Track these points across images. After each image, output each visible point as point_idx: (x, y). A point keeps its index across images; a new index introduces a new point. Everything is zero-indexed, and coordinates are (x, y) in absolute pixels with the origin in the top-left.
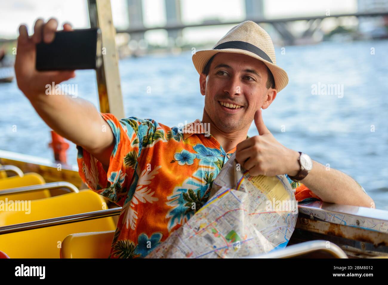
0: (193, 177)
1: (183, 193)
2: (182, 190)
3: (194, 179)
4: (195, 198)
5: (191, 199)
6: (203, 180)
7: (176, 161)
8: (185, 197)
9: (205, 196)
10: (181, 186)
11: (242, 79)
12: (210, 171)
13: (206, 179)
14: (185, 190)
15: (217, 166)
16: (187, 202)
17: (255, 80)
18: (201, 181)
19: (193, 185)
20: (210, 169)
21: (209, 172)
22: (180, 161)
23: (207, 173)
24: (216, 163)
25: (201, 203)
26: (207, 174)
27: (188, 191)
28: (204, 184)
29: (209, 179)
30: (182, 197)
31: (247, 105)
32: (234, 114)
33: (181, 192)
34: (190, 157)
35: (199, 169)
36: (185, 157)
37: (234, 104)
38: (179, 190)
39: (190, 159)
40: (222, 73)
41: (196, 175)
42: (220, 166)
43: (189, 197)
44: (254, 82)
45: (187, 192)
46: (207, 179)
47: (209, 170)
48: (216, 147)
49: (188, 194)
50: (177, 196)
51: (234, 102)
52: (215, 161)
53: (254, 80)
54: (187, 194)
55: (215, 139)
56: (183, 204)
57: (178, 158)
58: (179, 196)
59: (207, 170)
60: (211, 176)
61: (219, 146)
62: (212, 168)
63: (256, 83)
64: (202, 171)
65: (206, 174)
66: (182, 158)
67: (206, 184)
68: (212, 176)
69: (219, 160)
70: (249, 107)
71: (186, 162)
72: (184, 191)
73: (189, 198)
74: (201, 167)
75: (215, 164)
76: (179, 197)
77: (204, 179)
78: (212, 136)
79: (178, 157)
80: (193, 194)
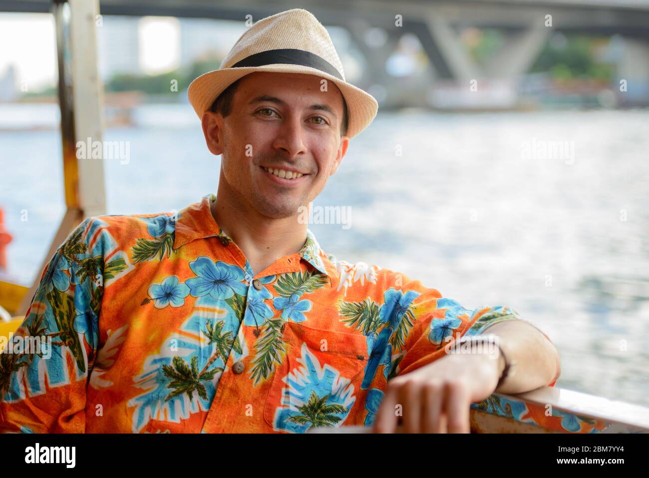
0: (180, 332)
1: (163, 365)
2: (161, 360)
3: (183, 336)
4: (187, 372)
5: (180, 374)
6: (202, 335)
7: (152, 299)
8: (168, 372)
9: (207, 368)
10: (159, 352)
11: (305, 121)
12: (216, 317)
13: (208, 333)
14: (167, 360)
15: (232, 307)
16: (174, 380)
17: (328, 122)
18: (199, 339)
19: (182, 348)
20: (216, 314)
21: (213, 320)
22: (158, 300)
23: (209, 322)
24: (229, 301)
25: (199, 382)
26: (209, 325)
27: (173, 361)
28: (204, 345)
29: (213, 334)
30: (163, 374)
31: (316, 170)
32: (294, 188)
33: (159, 365)
34: (179, 292)
35: (194, 314)
36: (168, 292)
37: (294, 171)
38: (155, 361)
39: (178, 296)
40: (267, 111)
41: (188, 326)
42: (239, 306)
43: (176, 371)
44: (327, 127)
45: (171, 364)
46: (211, 333)
47: (214, 315)
48: (237, 263)
49: (174, 367)
50: (151, 373)
51: (295, 167)
52: (226, 298)
53: (326, 123)
54: (171, 367)
55: (236, 247)
56: (166, 384)
57: (155, 294)
58: (157, 372)
59: (210, 317)
60: (217, 327)
61: (244, 261)
62: (220, 312)
63: (330, 129)
64: (199, 319)
65: (207, 324)
66: (163, 294)
67: (209, 344)
68: (220, 328)
69: (236, 295)
70: (319, 175)
71: (171, 302)
72: (164, 363)
73: (175, 373)
74: (198, 309)
75: (227, 304)
76: (155, 374)
77: (205, 333)
78: (232, 241)
79: (156, 292)
80: (182, 366)
